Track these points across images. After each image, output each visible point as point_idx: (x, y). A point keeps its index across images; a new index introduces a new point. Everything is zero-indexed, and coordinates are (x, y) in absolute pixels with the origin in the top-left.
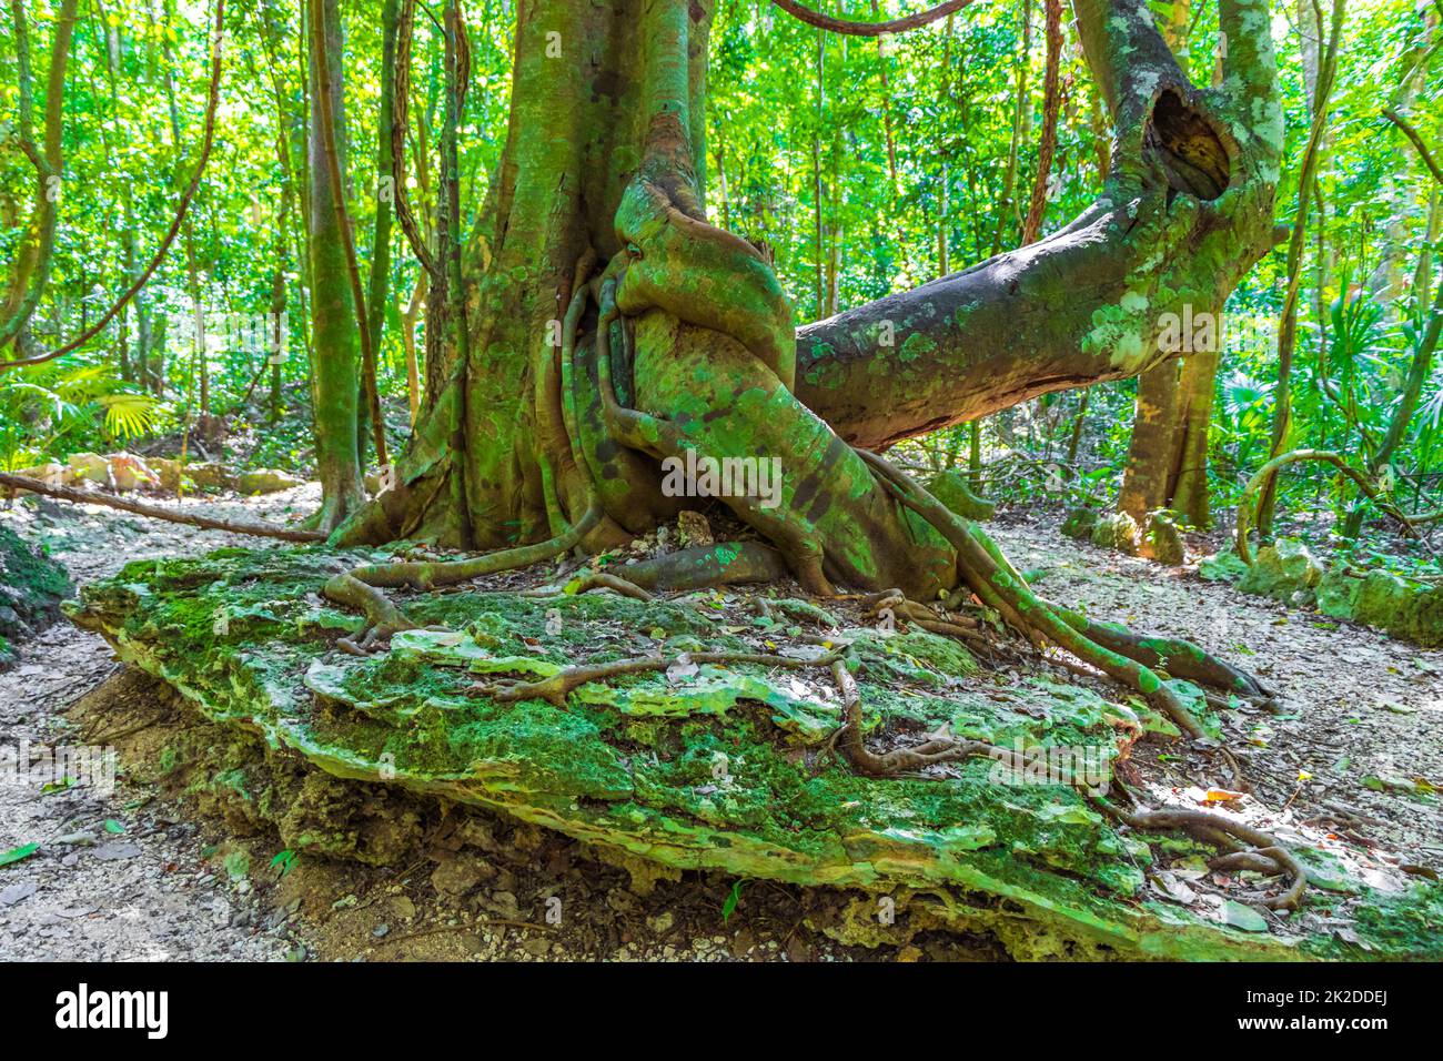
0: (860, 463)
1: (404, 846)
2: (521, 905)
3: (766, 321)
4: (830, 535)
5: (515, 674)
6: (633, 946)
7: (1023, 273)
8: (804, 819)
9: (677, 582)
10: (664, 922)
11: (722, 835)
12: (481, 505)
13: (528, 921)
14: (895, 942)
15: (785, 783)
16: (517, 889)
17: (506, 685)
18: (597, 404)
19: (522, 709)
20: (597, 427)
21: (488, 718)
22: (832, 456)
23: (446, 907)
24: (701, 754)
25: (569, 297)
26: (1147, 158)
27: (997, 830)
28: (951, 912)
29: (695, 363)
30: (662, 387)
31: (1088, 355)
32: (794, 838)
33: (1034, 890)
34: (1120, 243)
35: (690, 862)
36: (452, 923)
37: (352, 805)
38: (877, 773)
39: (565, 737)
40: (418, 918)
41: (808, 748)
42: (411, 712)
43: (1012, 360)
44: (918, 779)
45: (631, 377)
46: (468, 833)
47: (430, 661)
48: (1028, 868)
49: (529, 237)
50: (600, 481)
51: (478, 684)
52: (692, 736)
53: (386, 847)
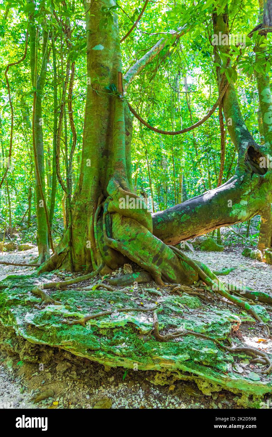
0: (170, 250)
1: (50, 359)
2: (77, 375)
3: (143, 216)
4: (163, 269)
5: (73, 317)
6: (104, 386)
7: (213, 197)
8: (142, 353)
9: (122, 284)
10: (112, 379)
11: (122, 358)
12: (76, 260)
13: (79, 379)
14: (169, 384)
15: (138, 344)
16: (77, 370)
17: (71, 321)
18: (103, 236)
19: (74, 327)
20: (103, 242)
21: (66, 329)
22: (162, 249)
23: (59, 375)
24: (118, 337)
25: (96, 208)
26: (246, 164)
27: (190, 356)
28: (180, 377)
29: (126, 226)
30: (118, 232)
31: (232, 217)
32: (139, 359)
33: (199, 371)
34: (239, 188)
35: (114, 366)
36: (60, 380)
37: (37, 349)
38: (162, 340)
39: (84, 334)
40: (52, 378)
41: (144, 335)
42: (48, 328)
43: (211, 220)
44: (172, 342)
45: (111, 229)
46: (65, 355)
47: (54, 314)
48: (198, 365)
49: (87, 192)
50: (104, 256)
51: (65, 320)
52: (116, 333)
53: (45, 360)
